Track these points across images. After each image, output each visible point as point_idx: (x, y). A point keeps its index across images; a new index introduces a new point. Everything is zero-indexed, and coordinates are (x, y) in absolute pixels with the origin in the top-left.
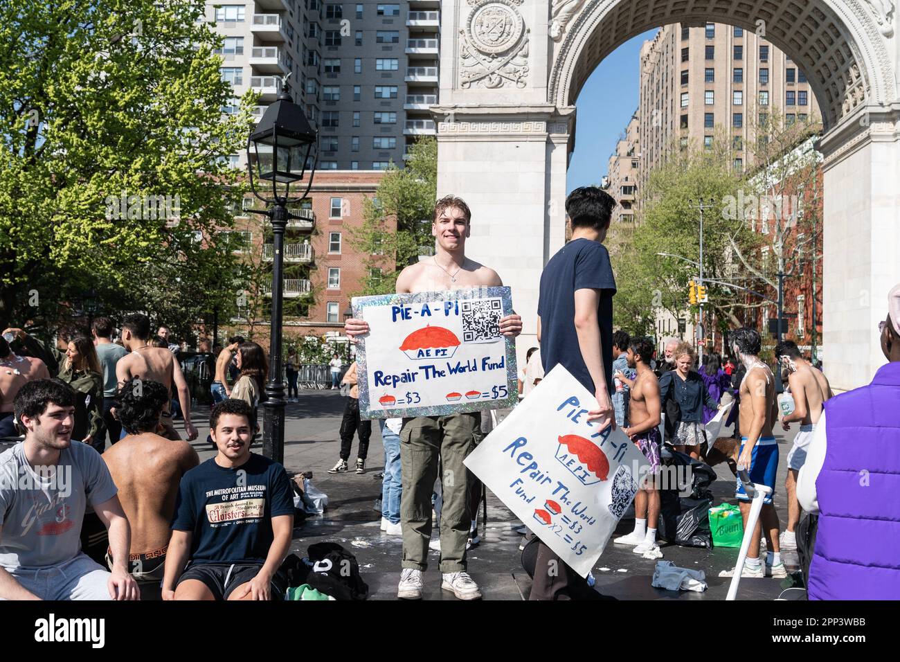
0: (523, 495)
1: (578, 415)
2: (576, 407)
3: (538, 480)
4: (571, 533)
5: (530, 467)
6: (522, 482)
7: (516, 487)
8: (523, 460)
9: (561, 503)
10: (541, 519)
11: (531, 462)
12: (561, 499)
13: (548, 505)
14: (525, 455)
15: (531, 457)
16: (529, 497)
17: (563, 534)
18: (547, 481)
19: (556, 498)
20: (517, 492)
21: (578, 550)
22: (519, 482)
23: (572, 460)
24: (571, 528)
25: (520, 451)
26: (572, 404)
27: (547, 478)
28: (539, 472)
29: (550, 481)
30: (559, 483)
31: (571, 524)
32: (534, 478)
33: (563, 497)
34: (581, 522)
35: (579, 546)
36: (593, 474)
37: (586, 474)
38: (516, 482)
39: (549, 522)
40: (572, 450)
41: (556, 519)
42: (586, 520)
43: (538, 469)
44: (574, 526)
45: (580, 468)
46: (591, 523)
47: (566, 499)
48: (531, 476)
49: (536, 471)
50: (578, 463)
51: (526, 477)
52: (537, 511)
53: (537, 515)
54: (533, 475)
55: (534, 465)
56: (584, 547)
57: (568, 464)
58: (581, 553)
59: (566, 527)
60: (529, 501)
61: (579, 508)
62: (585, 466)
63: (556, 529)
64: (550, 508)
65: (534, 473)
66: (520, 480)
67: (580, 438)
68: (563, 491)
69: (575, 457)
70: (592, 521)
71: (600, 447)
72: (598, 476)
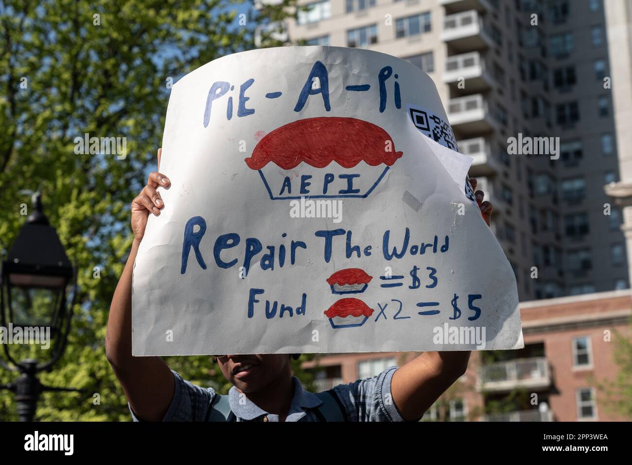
0: (283, 309)
1: (243, 100)
2: (229, 94)
3: (282, 264)
4: (424, 294)
5: (249, 256)
6: (261, 291)
7: (259, 309)
8: (226, 255)
9: (355, 262)
10: (350, 319)
11: (242, 245)
12: (348, 255)
13: (338, 287)
14: (221, 243)
15: (236, 238)
16: (296, 304)
17: (410, 309)
18: (299, 249)
19: (340, 262)
20: (269, 315)
21: (466, 312)
22: (257, 297)
23: (304, 178)
24: (414, 287)
25: (207, 246)
26: (218, 96)
27: (294, 245)
28: (271, 248)
29: (303, 245)
30: (319, 234)
31: (408, 281)
32: (271, 266)
33: (349, 251)
34: (423, 261)
35: (463, 304)
36: (362, 167)
37: (350, 178)
38: (252, 301)
39: (367, 312)
40: (287, 163)
41: (372, 297)
42: (429, 250)
43: (264, 244)
44: (416, 279)
45: (329, 178)
46: (445, 248)
47: (357, 248)
48: (264, 267)
49: (265, 251)
50: (317, 175)
51: (257, 275)
52: (331, 313)
53: (336, 320)
54: (267, 263)
55: (253, 246)
56: (472, 298)
57: (303, 191)
58: (478, 311)
59: (403, 292)
60: (301, 310)
61: (396, 242)
62: (334, 167)
63: (390, 311)
64: (347, 287)
65: (265, 257)
66: (254, 292)
67: (280, 131)
68: (339, 242)
69: (304, 168)
70: (441, 243)
71: (328, 115)
72: (374, 163)
